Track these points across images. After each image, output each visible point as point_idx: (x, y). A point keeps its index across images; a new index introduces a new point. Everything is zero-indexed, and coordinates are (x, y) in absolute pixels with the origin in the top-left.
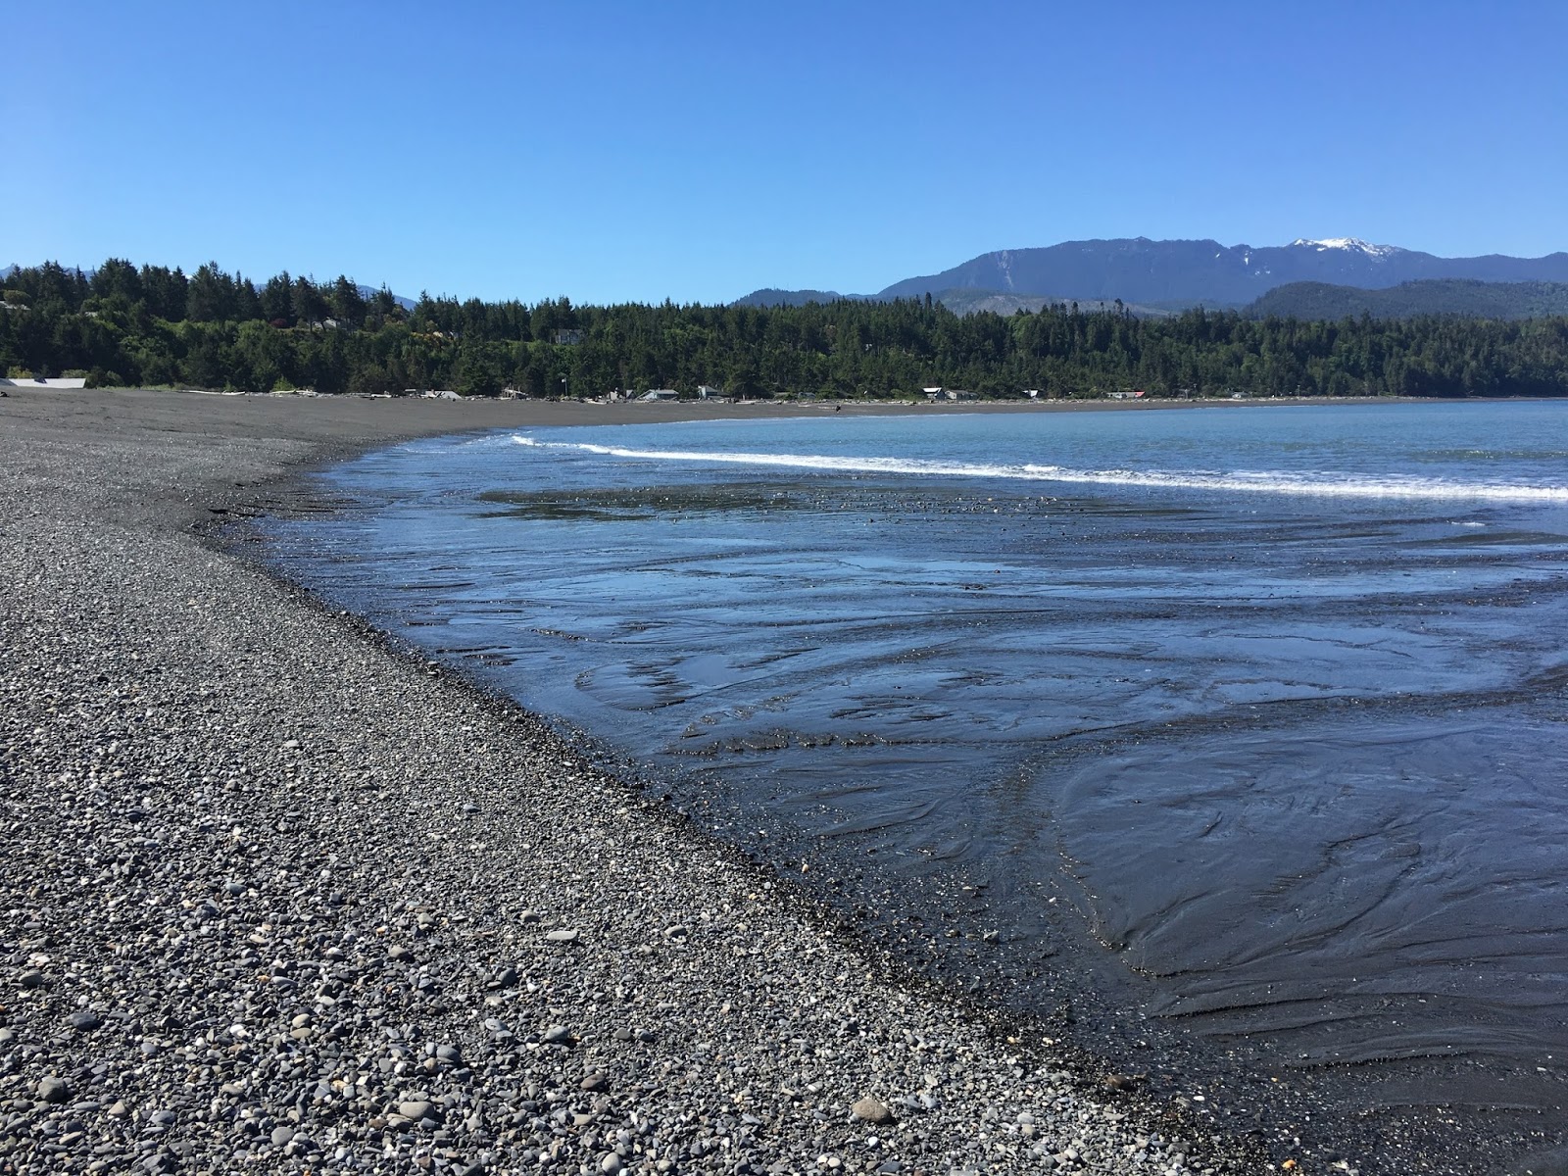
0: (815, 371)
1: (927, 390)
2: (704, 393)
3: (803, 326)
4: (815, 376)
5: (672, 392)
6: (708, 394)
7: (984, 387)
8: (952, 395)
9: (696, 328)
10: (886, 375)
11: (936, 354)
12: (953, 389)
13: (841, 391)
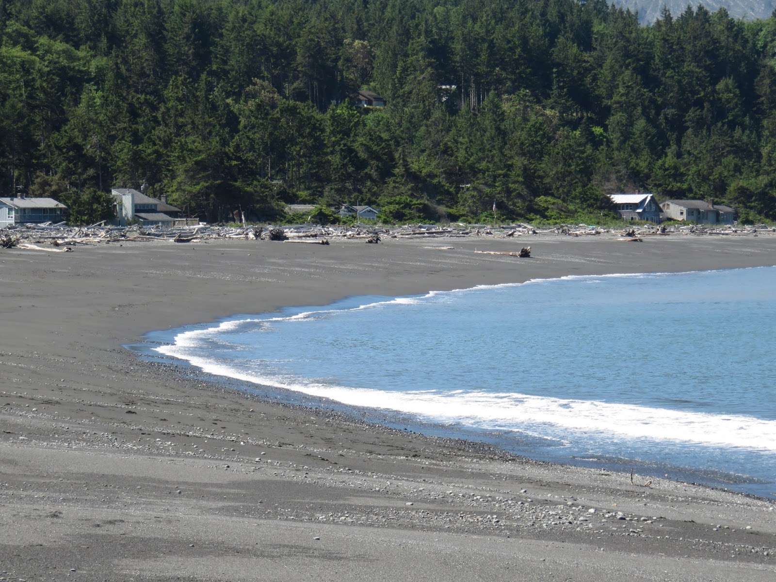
0: (363, 155)
1: (618, 199)
2: (128, 210)
3: (300, 45)
4: (361, 165)
5: (48, 203)
6: (138, 209)
7: (743, 191)
8: (675, 210)
9: (59, 46)
10: (519, 162)
11: (607, 112)
12: (677, 195)
13: (432, 205)
